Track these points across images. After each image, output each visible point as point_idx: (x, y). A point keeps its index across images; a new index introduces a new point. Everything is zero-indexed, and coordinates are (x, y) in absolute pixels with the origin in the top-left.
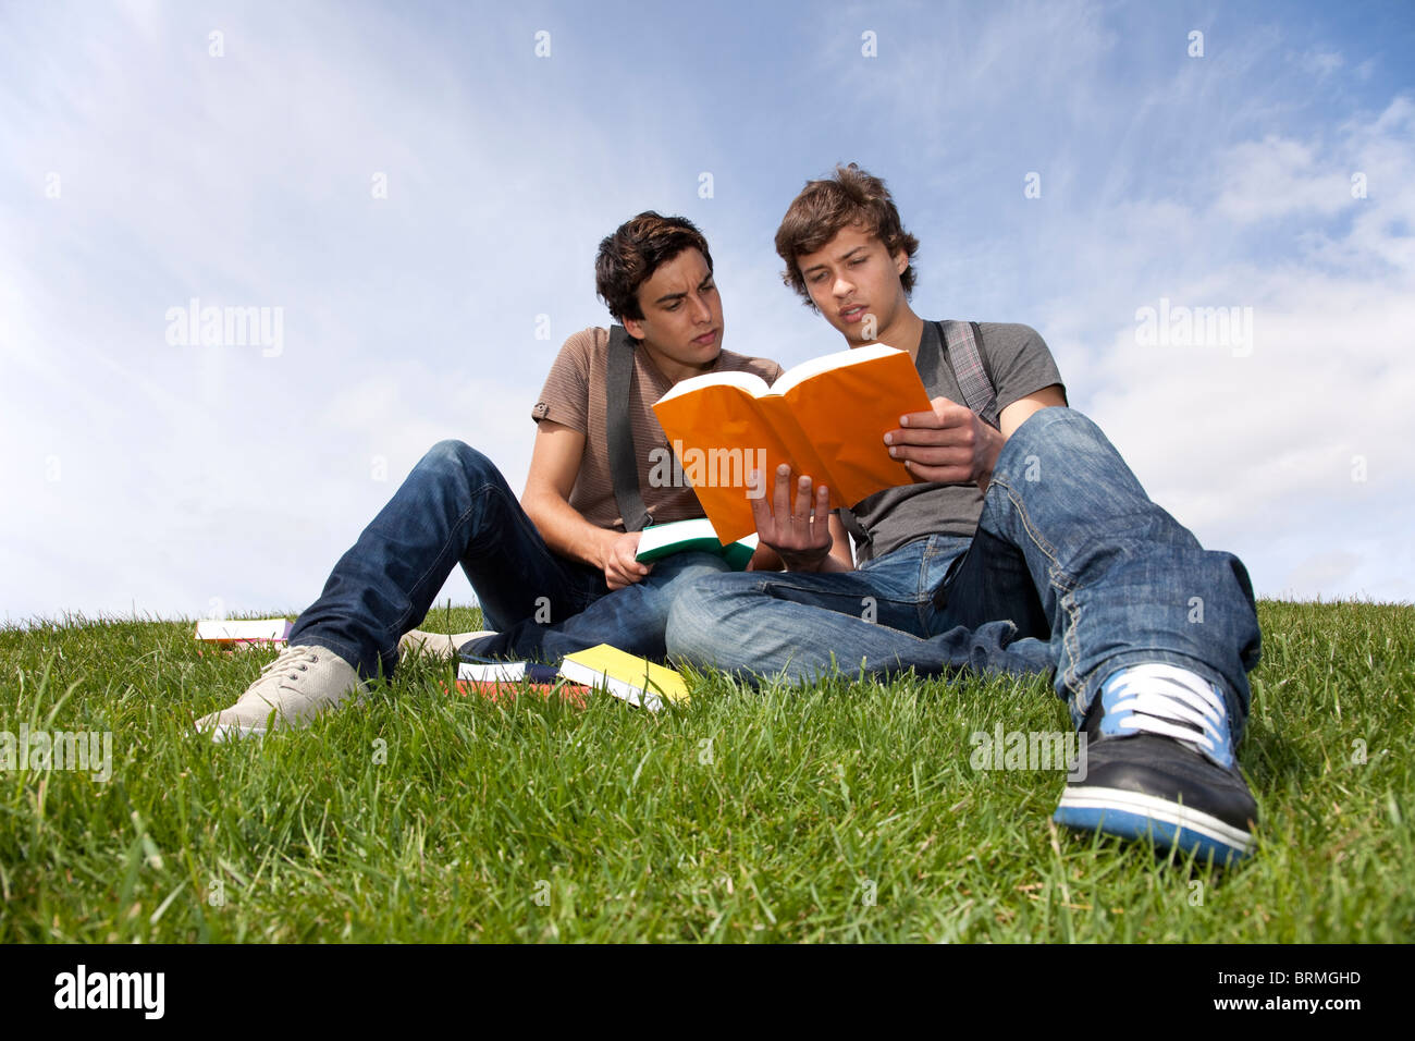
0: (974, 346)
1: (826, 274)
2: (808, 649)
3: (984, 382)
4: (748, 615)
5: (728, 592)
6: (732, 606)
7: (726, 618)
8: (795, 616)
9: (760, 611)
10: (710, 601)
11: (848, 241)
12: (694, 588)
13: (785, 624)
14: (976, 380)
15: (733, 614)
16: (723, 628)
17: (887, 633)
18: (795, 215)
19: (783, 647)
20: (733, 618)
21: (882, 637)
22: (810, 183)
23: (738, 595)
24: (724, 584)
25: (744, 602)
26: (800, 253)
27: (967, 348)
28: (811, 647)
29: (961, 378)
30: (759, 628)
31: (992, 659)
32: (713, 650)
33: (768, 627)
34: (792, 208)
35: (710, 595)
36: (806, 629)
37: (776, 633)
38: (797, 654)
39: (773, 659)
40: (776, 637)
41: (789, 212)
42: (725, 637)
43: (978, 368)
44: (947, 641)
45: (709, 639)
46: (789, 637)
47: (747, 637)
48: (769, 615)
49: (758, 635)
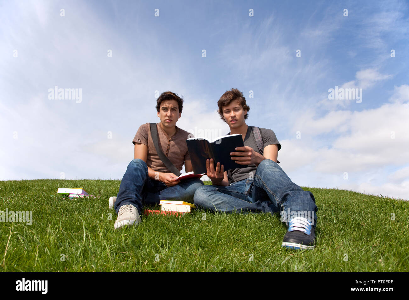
0: (260, 133)
1: (228, 111)
2: (227, 204)
3: (262, 142)
4: (214, 195)
5: (210, 190)
6: (211, 193)
7: (210, 196)
8: (224, 196)
9: (216, 195)
10: (206, 192)
11: (235, 104)
12: (202, 188)
13: (222, 198)
14: (260, 141)
15: (211, 195)
16: (209, 198)
17: (243, 201)
18: (224, 97)
19: (222, 203)
20: (211, 196)
21: (242, 202)
22: (227, 91)
23: (212, 191)
24: (208, 188)
25: (213, 192)
26: (223, 106)
27: (258, 134)
28: (227, 203)
29: (256, 140)
30: (217, 198)
31: (266, 209)
32: (206, 202)
33: (219, 198)
34: (223, 96)
35: (206, 190)
36: (227, 199)
37: (220, 200)
38: (225, 204)
39: (219, 205)
40: (220, 201)
41: (222, 97)
42: (209, 200)
43: (260, 139)
44: (256, 204)
45: (206, 200)
46: (223, 201)
47: (214, 200)
48: (219, 196)
49: (216, 200)
